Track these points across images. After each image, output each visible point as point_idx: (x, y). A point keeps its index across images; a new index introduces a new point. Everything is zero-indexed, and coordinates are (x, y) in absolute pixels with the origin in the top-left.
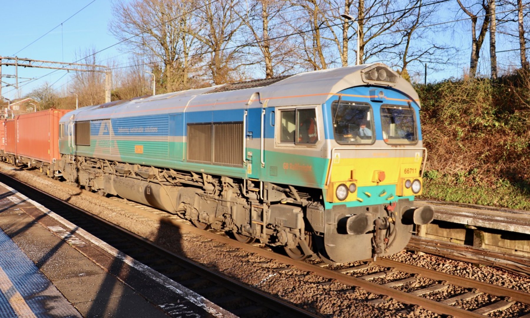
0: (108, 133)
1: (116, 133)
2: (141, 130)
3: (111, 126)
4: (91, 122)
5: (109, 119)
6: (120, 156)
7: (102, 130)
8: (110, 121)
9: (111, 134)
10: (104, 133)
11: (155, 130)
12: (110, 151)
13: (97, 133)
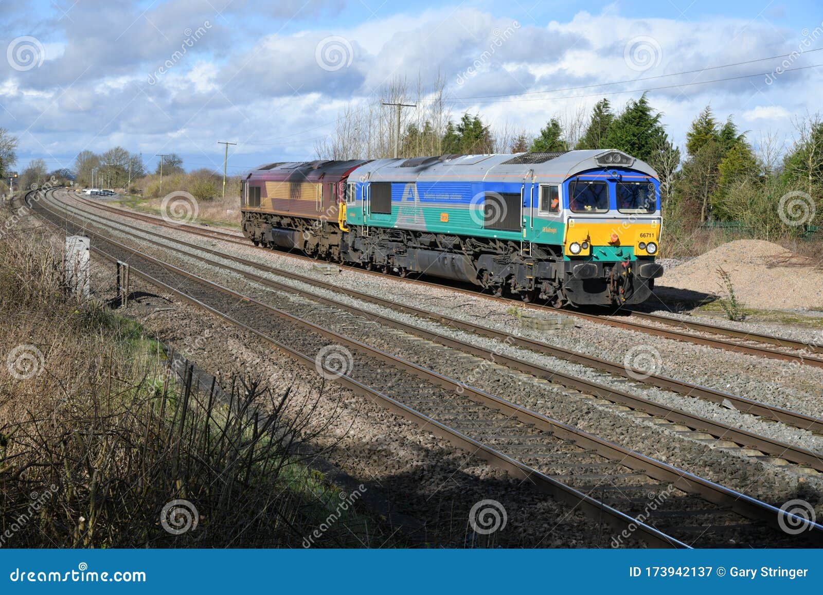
0: (413, 199)
1: (422, 199)
2: (446, 197)
3: (416, 190)
4: (392, 184)
5: (414, 183)
6: (425, 225)
7: (406, 194)
8: (416, 185)
9: (416, 199)
10: (409, 199)
11: (459, 197)
12: (415, 219)
13: (399, 199)
